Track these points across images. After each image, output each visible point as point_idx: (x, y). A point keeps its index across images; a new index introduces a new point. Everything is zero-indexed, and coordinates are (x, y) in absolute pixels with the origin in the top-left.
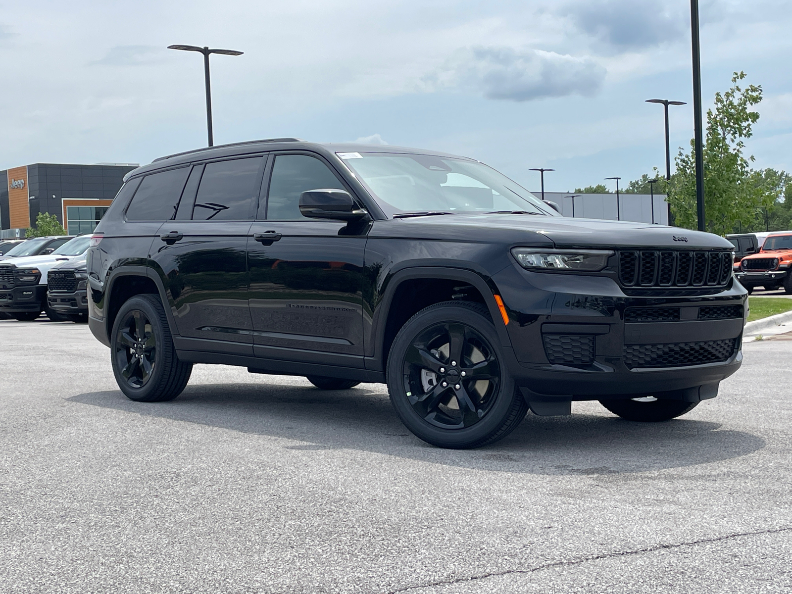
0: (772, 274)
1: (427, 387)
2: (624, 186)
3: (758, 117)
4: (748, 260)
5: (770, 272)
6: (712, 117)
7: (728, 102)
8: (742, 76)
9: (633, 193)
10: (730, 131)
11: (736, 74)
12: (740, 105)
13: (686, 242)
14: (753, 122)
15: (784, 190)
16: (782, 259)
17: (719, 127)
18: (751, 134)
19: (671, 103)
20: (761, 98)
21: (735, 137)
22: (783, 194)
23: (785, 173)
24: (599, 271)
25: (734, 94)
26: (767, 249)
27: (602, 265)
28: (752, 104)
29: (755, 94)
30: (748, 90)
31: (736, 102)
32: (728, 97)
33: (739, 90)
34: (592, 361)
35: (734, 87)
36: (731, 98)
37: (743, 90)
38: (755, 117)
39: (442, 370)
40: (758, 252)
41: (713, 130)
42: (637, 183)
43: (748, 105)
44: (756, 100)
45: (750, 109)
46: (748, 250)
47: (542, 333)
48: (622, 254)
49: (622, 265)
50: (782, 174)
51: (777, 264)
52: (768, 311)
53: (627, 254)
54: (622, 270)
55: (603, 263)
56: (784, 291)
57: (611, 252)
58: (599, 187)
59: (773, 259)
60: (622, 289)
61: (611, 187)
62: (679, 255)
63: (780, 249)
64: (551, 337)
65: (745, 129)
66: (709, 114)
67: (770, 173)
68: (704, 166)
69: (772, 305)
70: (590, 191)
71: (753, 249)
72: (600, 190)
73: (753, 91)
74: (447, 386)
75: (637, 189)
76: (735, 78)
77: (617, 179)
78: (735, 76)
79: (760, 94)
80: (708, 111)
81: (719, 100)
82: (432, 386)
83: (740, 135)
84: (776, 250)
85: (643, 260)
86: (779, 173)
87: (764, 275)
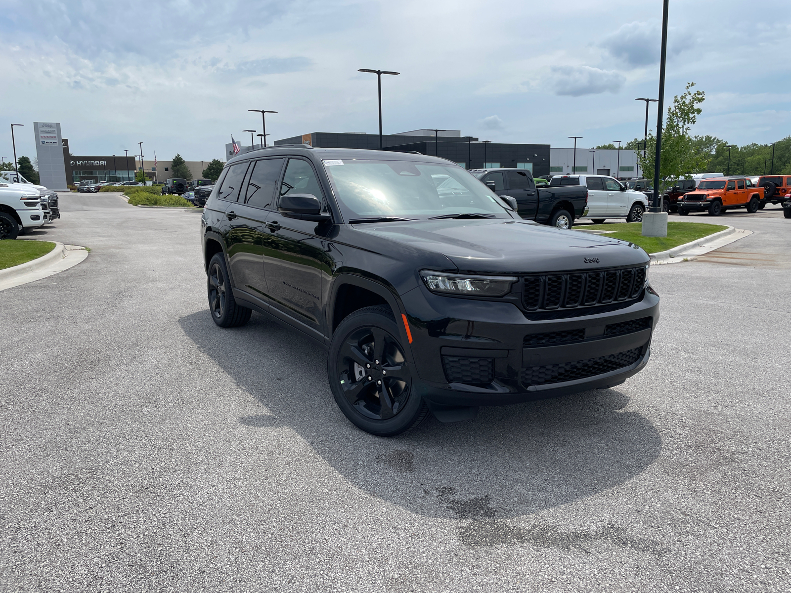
0: (701, 204)
1: (358, 377)
2: (624, 145)
3: (700, 111)
4: (687, 195)
5: (701, 203)
6: (671, 111)
7: (682, 102)
8: (693, 85)
9: (629, 149)
10: (682, 120)
11: (689, 84)
12: (690, 104)
13: (597, 263)
14: (698, 114)
15: (716, 147)
16: (708, 195)
17: (675, 117)
18: (695, 121)
19: (651, 100)
20: (704, 99)
21: (685, 124)
22: (715, 150)
23: (717, 138)
24: (502, 297)
25: (687, 97)
26: (700, 189)
27: (506, 291)
28: (697, 103)
29: (700, 97)
30: (696, 94)
31: (687, 102)
32: (682, 99)
33: (690, 94)
34: (491, 380)
35: (687, 93)
36: (684, 99)
37: (692, 95)
38: (699, 111)
39: (368, 366)
40: (694, 190)
41: (671, 119)
42: (631, 143)
43: (695, 104)
44: (701, 100)
45: (696, 106)
46: (689, 188)
47: (442, 355)
48: (526, 280)
49: (526, 291)
50: (715, 139)
51: (705, 198)
52: (695, 236)
53: (531, 280)
54: (525, 296)
55: (506, 288)
56: (708, 213)
57: (514, 279)
58: (610, 145)
59: (703, 195)
60: (524, 313)
61: (616, 146)
62: (588, 277)
63: (708, 189)
64: (451, 359)
65: (692, 119)
66: (670, 109)
67: (708, 138)
68: (662, 143)
69: (698, 230)
70: (605, 148)
71: (691, 187)
72: (610, 147)
73: (698, 95)
74: (371, 380)
75: (630, 147)
76: (687, 87)
77: (619, 142)
78: (689, 85)
79: (703, 96)
80: (669, 108)
81: (676, 101)
82: (362, 377)
83: (688, 123)
84: (705, 189)
85: (550, 285)
86: (712, 138)
87: (696, 205)
